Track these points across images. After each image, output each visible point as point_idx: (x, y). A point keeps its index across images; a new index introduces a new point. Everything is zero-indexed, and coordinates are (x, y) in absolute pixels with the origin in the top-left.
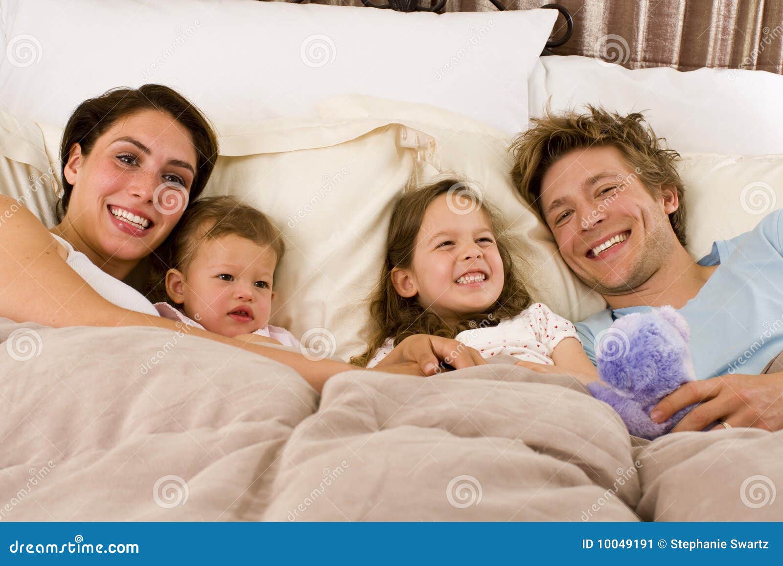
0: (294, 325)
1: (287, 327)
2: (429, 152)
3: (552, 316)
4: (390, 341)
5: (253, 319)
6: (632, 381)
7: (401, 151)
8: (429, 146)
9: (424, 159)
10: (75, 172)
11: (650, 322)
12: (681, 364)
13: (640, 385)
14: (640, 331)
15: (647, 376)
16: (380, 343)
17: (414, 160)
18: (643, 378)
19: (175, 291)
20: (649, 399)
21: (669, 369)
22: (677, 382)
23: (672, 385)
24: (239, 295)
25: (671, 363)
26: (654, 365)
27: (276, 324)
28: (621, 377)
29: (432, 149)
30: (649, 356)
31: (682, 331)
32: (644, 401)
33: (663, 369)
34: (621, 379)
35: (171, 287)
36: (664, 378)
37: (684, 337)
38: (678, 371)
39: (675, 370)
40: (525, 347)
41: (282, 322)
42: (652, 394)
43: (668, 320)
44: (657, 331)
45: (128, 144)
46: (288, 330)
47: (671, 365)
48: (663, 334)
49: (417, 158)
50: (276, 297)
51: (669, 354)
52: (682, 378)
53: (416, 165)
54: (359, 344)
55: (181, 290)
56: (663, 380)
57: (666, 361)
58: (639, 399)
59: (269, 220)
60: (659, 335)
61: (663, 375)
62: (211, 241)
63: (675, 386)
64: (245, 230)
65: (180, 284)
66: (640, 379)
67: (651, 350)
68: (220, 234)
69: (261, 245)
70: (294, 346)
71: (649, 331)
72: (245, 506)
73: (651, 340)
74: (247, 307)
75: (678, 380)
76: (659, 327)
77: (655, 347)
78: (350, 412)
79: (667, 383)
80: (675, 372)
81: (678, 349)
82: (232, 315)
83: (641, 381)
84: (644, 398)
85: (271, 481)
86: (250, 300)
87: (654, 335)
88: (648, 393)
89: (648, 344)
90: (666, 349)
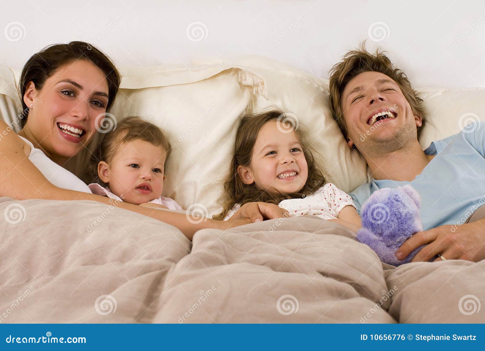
0: (177, 196)
1: (173, 197)
2: (260, 87)
3: (338, 191)
4: (238, 206)
5: (152, 192)
6: (382, 230)
7: (243, 87)
8: (260, 84)
9: (257, 92)
10: (32, 100)
11: (396, 194)
12: (413, 221)
13: (387, 232)
14: (389, 199)
15: (391, 227)
16: (231, 207)
17: (251, 93)
18: (389, 228)
19: (104, 175)
20: (392, 241)
21: (406, 223)
22: (410, 232)
23: (407, 234)
24: (143, 177)
25: (407, 220)
26: (396, 220)
27: (166, 196)
28: (375, 227)
29: (262, 86)
30: (393, 214)
31: (416, 201)
32: (389, 243)
33: (402, 223)
34: (375, 228)
35: (101, 173)
36: (402, 229)
37: (417, 204)
38: (411, 225)
39: (409, 225)
40: (322, 210)
41: (171, 195)
42: (394, 239)
43: (408, 193)
44: (400, 199)
45: (69, 84)
46: (174, 200)
47: (407, 221)
48: (403, 201)
49: (253, 91)
50: (166, 179)
51: (406, 214)
52: (413, 230)
53: (252, 96)
54: (217, 207)
55: (108, 175)
56: (401, 230)
57: (404, 219)
58: (386, 241)
59: (161, 130)
60: (400, 202)
61: (401, 227)
62: (125, 143)
63: (408, 235)
64: (146, 136)
65: (107, 171)
66: (387, 228)
67: (395, 211)
68: (131, 139)
69: (156, 146)
70: (177, 209)
71: (395, 199)
72: (142, 313)
73: (395, 205)
74: (147, 184)
75: (411, 231)
76: (401, 197)
77: (397, 209)
78: (211, 253)
79: (404, 232)
80: (409, 226)
81: (412, 211)
82: (138, 189)
83: (387, 230)
84: (389, 241)
85: (158, 297)
86: (150, 180)
87: (397, 202)
88: (391, 237)
89: (393, 207)
90: (404, 211)
